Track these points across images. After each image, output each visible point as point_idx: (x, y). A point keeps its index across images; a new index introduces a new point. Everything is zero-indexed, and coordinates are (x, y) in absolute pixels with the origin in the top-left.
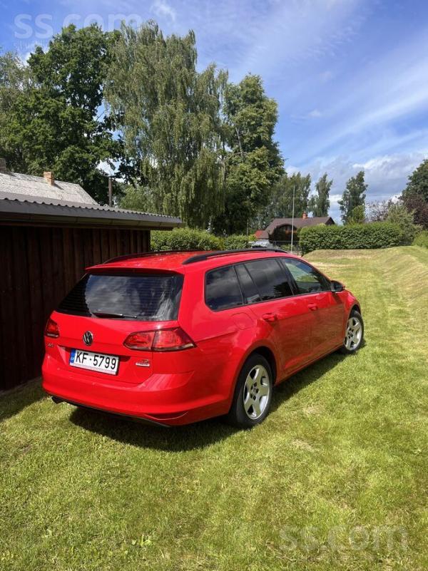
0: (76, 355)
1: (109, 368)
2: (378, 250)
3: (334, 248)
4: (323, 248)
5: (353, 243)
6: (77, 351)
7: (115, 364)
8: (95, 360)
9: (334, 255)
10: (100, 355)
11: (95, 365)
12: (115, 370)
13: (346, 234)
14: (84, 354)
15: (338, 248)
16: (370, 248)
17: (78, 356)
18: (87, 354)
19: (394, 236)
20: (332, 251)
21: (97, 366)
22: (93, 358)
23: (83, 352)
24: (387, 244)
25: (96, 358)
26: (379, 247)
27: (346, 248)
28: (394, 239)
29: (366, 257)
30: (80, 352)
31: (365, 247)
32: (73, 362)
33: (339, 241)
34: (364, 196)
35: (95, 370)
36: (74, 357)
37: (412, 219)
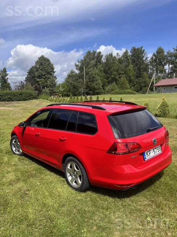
0: (146, 154)
1: (159, 151)
2: (26, 101)
3: (7, 101)
4: (2, 101)
5: (15, 99)
6: (145, 152)
7: (160, 149)
8: (154, 151)
9: (7, 104)
10: (154, 148)
11: (155, 153)
12: (161, 151)
13: (12, 95)
14: (149, 151)
15: (9, 101)
16: (23, 100)
17: (147, 154)
18: (150, 151)
19: (32, 96)
20: (7, 102)
21: (156, 153)
22: (153, 151)
23: (148, 151)
24: (30, 99)
25: (154, 150)
26: (26, 100)
27: (13, 101)
28: (32, 97)
29: (22, 104)
30: (147, 152)
31: (21, 100)
32: (146, 158)
33: (9, 98)
34: (7, 78)
35: (156, 155)
36: (145, 156)
37: (34, 89)
